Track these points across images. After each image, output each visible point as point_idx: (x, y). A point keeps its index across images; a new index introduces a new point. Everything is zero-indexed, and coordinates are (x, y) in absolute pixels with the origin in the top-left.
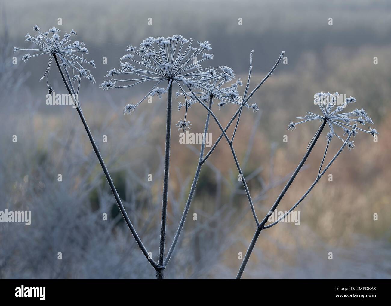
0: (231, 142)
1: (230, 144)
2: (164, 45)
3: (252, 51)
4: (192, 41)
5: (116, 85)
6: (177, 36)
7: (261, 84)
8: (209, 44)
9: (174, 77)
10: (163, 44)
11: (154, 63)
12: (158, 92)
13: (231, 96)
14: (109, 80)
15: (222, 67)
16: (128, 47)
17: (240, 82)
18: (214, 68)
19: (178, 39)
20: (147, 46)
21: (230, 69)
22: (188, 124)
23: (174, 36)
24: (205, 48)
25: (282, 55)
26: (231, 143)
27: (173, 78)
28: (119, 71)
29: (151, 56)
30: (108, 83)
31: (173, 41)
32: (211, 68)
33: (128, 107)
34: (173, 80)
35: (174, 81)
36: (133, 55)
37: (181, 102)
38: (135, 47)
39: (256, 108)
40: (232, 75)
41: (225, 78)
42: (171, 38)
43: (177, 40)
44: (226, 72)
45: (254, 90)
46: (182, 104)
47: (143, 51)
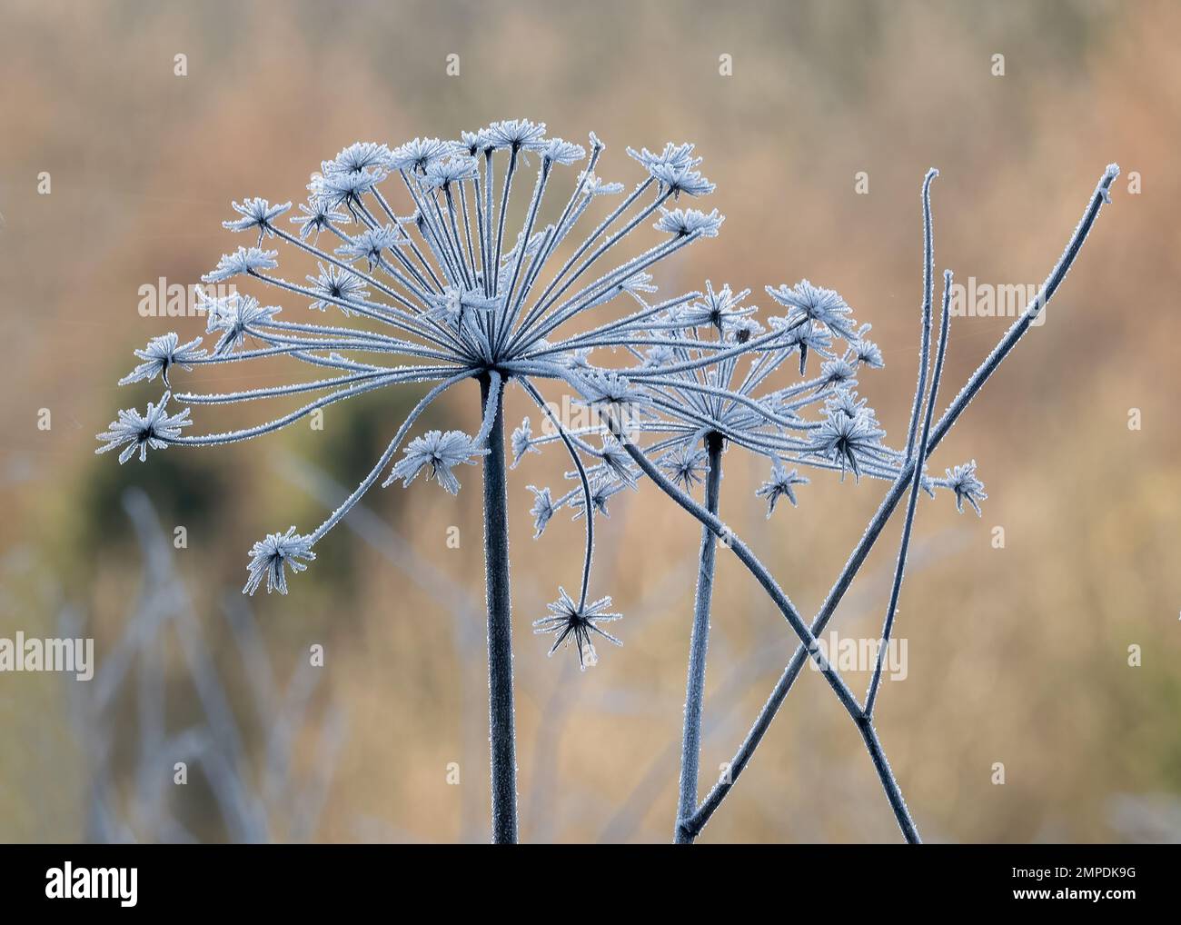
0: (862, 708)
1: (863, 722)
2: (446, 185)
3: (932, 170)
4: (597, 148)
5: (186, 431)
6: (509, 127)
7: (999, 356)
8: (694, 155)
9: (510, 358)
10: (442, 181)
11: (393, 284)
12: (438, 455)
13: (839, 445)
14: (150, 405)
15: (783, 287)
16: (239, 208)
17: (869, 347)
18: (727, 291)
19: (516, 144)
20: (350, 194)
21: (831, 293)
22: (603, 612)
23: (497, 124)
24: (675, 187)
25: (1106, 185)
26: (868, 712)
27: (504, 364)
28: (199, 348)
29: (377, 253)
30: (144, 422)
31: (488, 152)
32: (709, 287)
33: (271, 552)
34: (506, 374)
35: (513, 382)
36: (275, 253)
37: (547, 489)
38: (277, 207)
39: (972, 491)
40: (841, 331)
41: (803, 347)
42: (475, 139)
43: (515, 150)
44: (811, 312)
45: (958, 398)
46: (554, 501)
47: (321, 219)
